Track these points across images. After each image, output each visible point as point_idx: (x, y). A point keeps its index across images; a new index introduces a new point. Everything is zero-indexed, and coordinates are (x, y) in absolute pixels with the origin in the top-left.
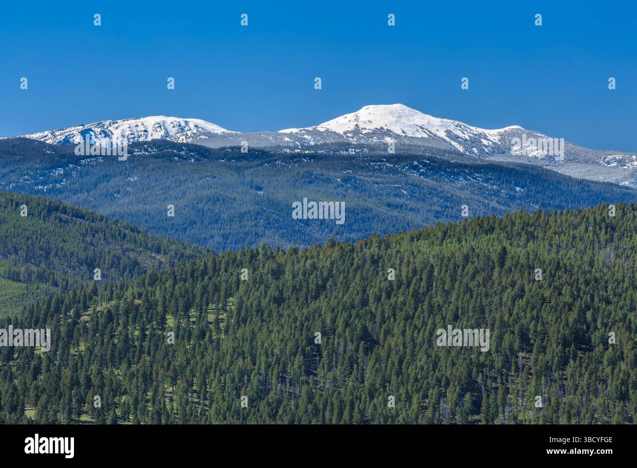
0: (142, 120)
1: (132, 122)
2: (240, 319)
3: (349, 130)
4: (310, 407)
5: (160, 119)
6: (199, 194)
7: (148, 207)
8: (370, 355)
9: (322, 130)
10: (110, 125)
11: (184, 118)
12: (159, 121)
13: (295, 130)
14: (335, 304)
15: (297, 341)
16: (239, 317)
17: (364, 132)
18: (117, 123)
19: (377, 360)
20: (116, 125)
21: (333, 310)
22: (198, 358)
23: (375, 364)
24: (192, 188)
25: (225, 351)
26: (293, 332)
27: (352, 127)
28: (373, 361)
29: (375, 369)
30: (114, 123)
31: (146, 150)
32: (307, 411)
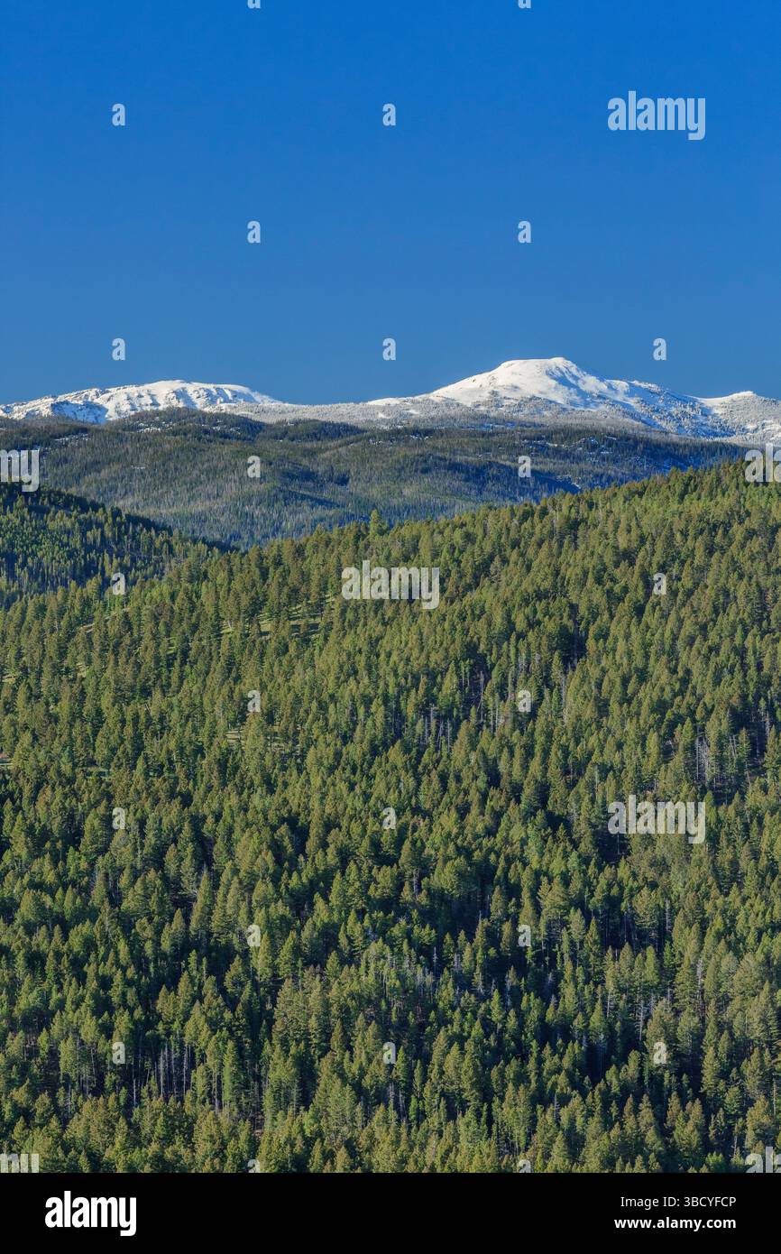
0: (147, 386)
1: (133, 390)
2: (346, 624)
3: (481, 400)
4: (473, 757)
5: (177, 385)
6: (246, 490)
7: (164, 512)
8: (570, 673)
9: (437, 400)
10: (97, 395)
11: (215, 383)
12: (175, 389)
13: (393, 401)
14: (508, 594)
15: (446, 650)
16: (344, 621)
17: (506, 402)
18: (108, 392)
19: (583, 680)
20: (107, 395)
21: (505, 603)
22: (280, 680)
23: (581, 685)
24: (235, 481)
25: (324, 667)
26: (438, 639)
27: (486, 396)
28: (576, 681)
29: (581, 692)
30: (104, 392)
31: (159, 425)
32: (469, 761)
